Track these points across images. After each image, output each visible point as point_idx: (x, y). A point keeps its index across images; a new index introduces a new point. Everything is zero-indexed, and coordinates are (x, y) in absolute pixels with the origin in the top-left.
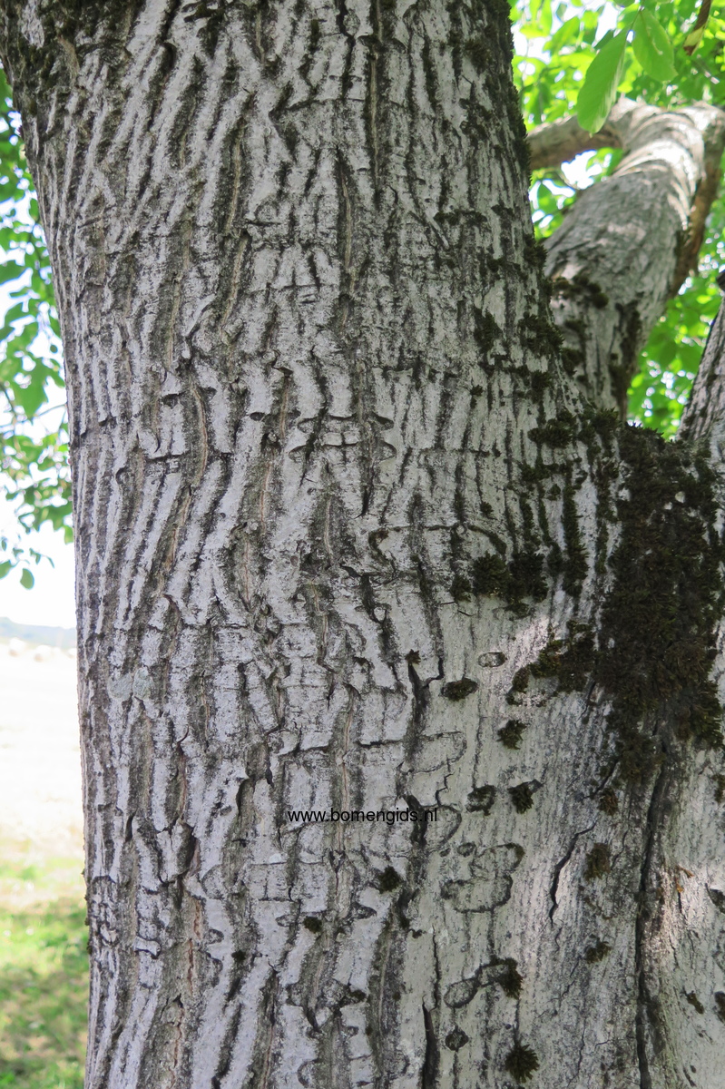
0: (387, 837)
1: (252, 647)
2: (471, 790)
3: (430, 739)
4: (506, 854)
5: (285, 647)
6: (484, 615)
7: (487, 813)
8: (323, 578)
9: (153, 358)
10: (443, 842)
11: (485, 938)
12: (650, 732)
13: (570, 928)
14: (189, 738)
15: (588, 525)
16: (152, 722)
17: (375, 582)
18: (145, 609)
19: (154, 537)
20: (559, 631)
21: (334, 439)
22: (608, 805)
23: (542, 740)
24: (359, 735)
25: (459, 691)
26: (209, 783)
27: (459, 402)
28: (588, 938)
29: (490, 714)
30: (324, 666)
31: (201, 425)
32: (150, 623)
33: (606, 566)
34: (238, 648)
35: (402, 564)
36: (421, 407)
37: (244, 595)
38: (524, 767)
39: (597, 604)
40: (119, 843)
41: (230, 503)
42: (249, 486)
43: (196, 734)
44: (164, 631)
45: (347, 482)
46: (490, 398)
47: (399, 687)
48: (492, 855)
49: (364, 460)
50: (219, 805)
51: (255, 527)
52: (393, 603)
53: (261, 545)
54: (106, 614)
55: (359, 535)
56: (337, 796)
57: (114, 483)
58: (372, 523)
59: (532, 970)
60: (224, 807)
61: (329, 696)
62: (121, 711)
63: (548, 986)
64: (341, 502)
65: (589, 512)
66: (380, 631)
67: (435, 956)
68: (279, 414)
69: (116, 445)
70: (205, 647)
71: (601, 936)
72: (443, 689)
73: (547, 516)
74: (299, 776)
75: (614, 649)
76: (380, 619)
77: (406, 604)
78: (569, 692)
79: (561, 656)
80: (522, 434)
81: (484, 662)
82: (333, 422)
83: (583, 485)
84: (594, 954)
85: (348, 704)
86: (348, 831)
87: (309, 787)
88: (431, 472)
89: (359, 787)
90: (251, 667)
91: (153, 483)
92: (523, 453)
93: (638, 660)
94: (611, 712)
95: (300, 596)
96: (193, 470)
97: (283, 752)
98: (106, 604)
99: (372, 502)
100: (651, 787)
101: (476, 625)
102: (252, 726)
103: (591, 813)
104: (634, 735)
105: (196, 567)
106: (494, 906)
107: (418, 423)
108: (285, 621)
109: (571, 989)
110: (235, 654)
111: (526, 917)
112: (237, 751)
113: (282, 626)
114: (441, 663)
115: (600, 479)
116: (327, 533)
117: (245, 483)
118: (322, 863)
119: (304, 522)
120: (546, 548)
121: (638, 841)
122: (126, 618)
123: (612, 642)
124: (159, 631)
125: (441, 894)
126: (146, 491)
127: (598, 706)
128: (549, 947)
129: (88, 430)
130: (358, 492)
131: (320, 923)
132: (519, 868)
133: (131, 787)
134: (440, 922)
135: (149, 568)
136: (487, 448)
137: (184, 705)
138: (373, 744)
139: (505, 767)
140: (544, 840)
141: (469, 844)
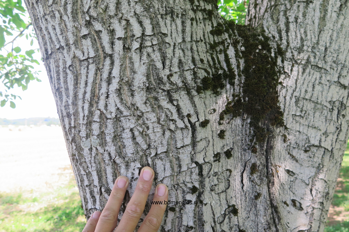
0: (191, 176)
1: (134, 122)
2: (213, 155)
3: (199, 142)
4: (226, 173)
5: (146, 120)
6: (207, 97)
7: (219, 162)
8: (154, 94)
9: (74, 21)
10: (208, 174)
11: (225, 200)
12: (263, 125)
13: (249, 191)
14: (117, 157)
15: (233, 61)
16: (102, 154)
17: (172, 92)
18: (90, 115)
19: (89, 89)
20: (230, 98)
21: (149, 44)
22: (254, 151)
23: (231, 134)
24: (176, 145)
25: (204, 124)
26: (128, 171)
27: (187, 24)
28: (254, 193)
29: (214, 129)
30: (160, 124)
31: (98, 45)
32: (94, 120)
33: (241, 74)
34: (129, 123)
35: (179, 85)
36: (176, 28)
37: (127, 104)
38: (227, 144)
39: (240, 87)
40: (97, 197)
41: (116, 72)
42: (122, 65)
43: (119, 155)
44: (100, 122)
45: (156, 59)
46: (197, 21)
47: (186, 127)
48: (223, 174)
49: (160, 50)
50: (133, 178)
51: (127, 79)
52: (179, 98)
53: (130, 86)
54: (75, 119)
55: (164, 77)
56: (172, 166)
57: (68, 71)
58: (167, 72)
59: (240, 206)
60: (135, 178)
61: (164, 134)
62: (89, 152)
63: (245, 210)
64: (155, 66)
65: (233, 56)
66: (177, 109)
67: (212, 210)
68: (127, 37)
69: (66, 57)
70: (116, 125)
71: (258, 191)
72: (200, 124)
73: (220, 60)
74: (159, 163)
75: (248, 101)
76: (176, 105)
77: (183, 98)
78: (236, 117)
79: (232, 106)
80: (208, 32)
81: (210, 113)
82: (147, 37)
83: (229, 47)
84: (257, 197)
85: (170, 135)
86: (178, 177)
87: (163, 166)
88: (183, 50)
89: (179, 162)
90: (135, 129)
91: (84, 69)
92: (209, 39)
93: (256, 103)
94: (250, 121)
95: (147, 102)
96: (99, 62)
97: (152, 156)
98: (74, 116)
99: (166, 64)
100: (266, 142)
101: (205, 101)
102: (139, 149)
103: (249, 154)
104: (259, 127)
105: (107, 97)
106: (226, 190)
107: (176, 33)
108: (144, 111)
109: (252, 209)
110: (128, 126)
111: (235, 191)
112: (135, 158)
113: (143, 113)
114: (197, 116)
115: (234, 45)
116: (152, 78)
117: (120, 64)
118: (172, 189)
119: (144, 75)
120: (221, 71)
121: (264, 160)
122: (84, 119)
123: (247, 99)
124: (98, 122)
125: (211, 190)
126: (82, 72)
127: (246, 120)
128: (244, 198)
129: (52, 53)
130: (161, 62)
131: (175, 208)
132: (231, 176)
133: (98, 177)
134: (212, 199)
135: (89, 100)
136: (199, 39)
137: (113, 146)
138: (181, 147)
139: (222, 146)
140: (237, 166)
141: (216, 172)
